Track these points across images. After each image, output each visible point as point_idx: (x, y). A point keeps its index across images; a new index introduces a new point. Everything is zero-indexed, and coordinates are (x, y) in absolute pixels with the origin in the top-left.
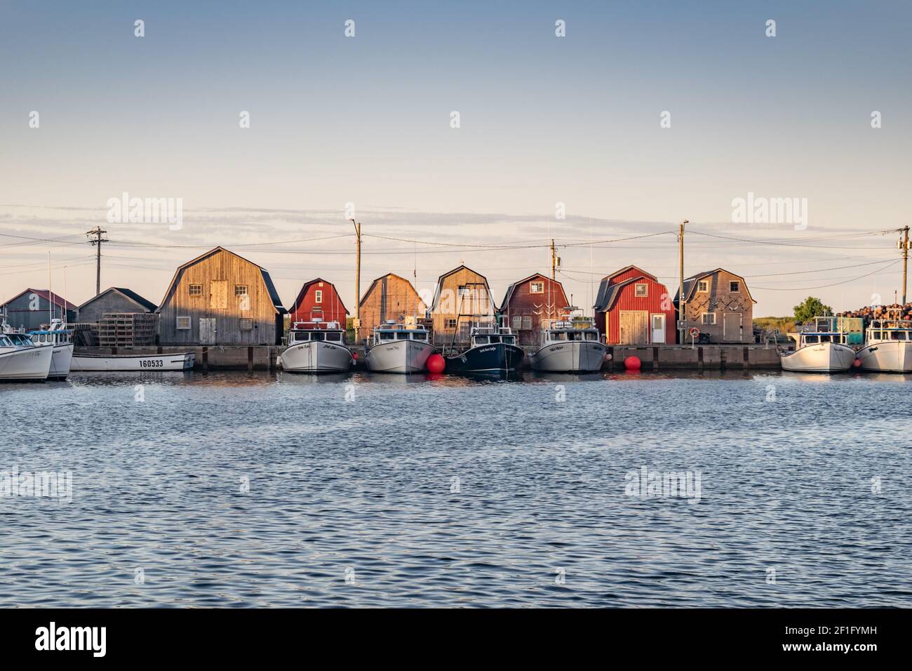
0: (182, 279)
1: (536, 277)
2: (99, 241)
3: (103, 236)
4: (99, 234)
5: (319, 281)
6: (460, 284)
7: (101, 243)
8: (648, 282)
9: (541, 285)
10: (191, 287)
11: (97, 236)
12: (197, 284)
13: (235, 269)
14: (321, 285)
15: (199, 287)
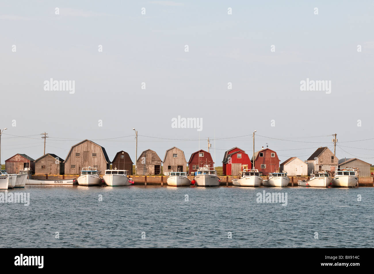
0: (73, 151)
1: (201, 151)
2: (45, 137)
3: (47, 135)
4: (45, 135)
5: (122, 151)
6: (173, 153)
7: (46, 138)
8: (241, 153)
9: (203, 154)
10: (76, 154)
11: (44, 135)
12: (79, 152)
13: (92, 147)
14: (123, 153)
15: (79, 154)
